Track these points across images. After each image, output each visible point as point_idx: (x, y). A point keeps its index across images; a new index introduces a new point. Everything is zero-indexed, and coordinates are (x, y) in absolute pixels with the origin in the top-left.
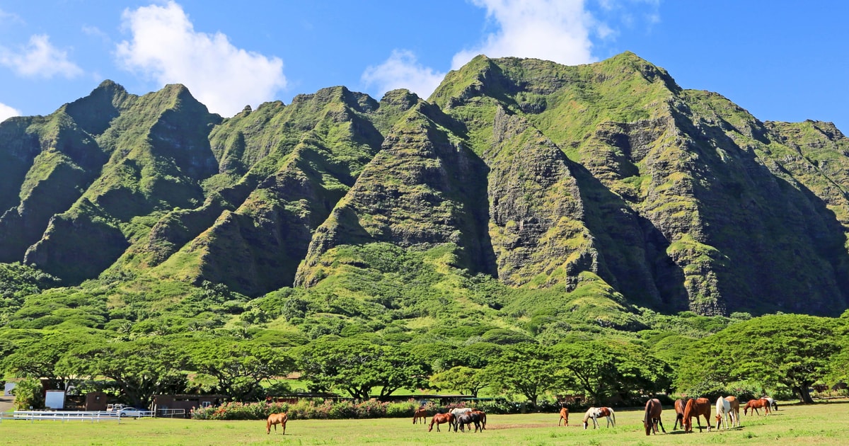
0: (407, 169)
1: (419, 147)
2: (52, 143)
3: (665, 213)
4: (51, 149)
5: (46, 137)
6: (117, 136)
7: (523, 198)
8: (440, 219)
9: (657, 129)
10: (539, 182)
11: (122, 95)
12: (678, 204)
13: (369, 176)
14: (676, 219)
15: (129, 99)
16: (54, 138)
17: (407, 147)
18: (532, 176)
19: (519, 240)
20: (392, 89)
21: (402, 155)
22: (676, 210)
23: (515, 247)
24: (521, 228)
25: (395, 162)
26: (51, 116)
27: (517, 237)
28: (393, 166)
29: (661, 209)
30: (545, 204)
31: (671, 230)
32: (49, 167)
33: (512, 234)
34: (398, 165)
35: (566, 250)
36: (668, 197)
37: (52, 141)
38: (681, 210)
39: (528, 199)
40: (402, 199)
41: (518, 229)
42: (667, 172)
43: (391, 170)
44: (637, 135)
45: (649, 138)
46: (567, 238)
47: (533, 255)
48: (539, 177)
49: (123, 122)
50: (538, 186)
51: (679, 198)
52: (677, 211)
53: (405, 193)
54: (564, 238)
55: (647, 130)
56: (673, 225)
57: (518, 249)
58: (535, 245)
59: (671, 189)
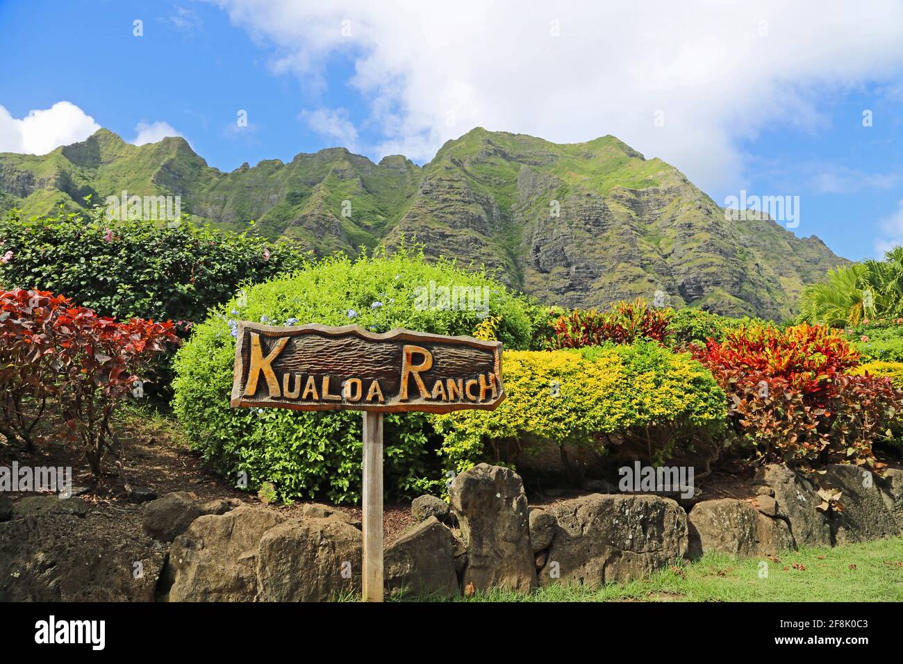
0: (452, 213)
1: (460, 194)
2: (50, 182)
3: (696, 268)
4: (49, 187)
5: (43, 176)
6: (116, 181)
7: (575, 244)
8: (489, 262)
9: (668, 196)
10: (589, 231)
11: (119, 144)
12: (707, 261)
13: (415, 217)
14: (707, 274)
15: (126, 148)
16: (52, 176)
17: (448, 193)
18: (582, 224)
19: (571, 285)
20: (388, 155)
21: (445, 200)
22: (705, 266)
23: (566, 291)
24: (572, 274)
25: (438, 206)
26: (46, 157)
27: (568, 282)
28: (436, 210)
29: (690, 265)
30: (597, 251)
31: (703, 284)
32: (48, 204)
33: (562, 280)
34: (442, 209)
35: (631, 294)
36: (697, 254)
37: (50, 179)
38: (711, 265)
39: (579, 246)
40: (449, 241)
41: (568, 274)
42: (692, 232)
43: (435, 213)
44: (648, 201)
45: (660, 204)
46: (630, 282)
47: (586, 300)
48: (588, 226)
49: (122, 169)
50: (588, 235)
51: (707, 255)
52: (708, 267)
53: (451, 235)
54: (627, 283)
55: (657, 196)
56: (705, 279)
57: (571, 293)
58: (588, 290)
59: (699, 247)
